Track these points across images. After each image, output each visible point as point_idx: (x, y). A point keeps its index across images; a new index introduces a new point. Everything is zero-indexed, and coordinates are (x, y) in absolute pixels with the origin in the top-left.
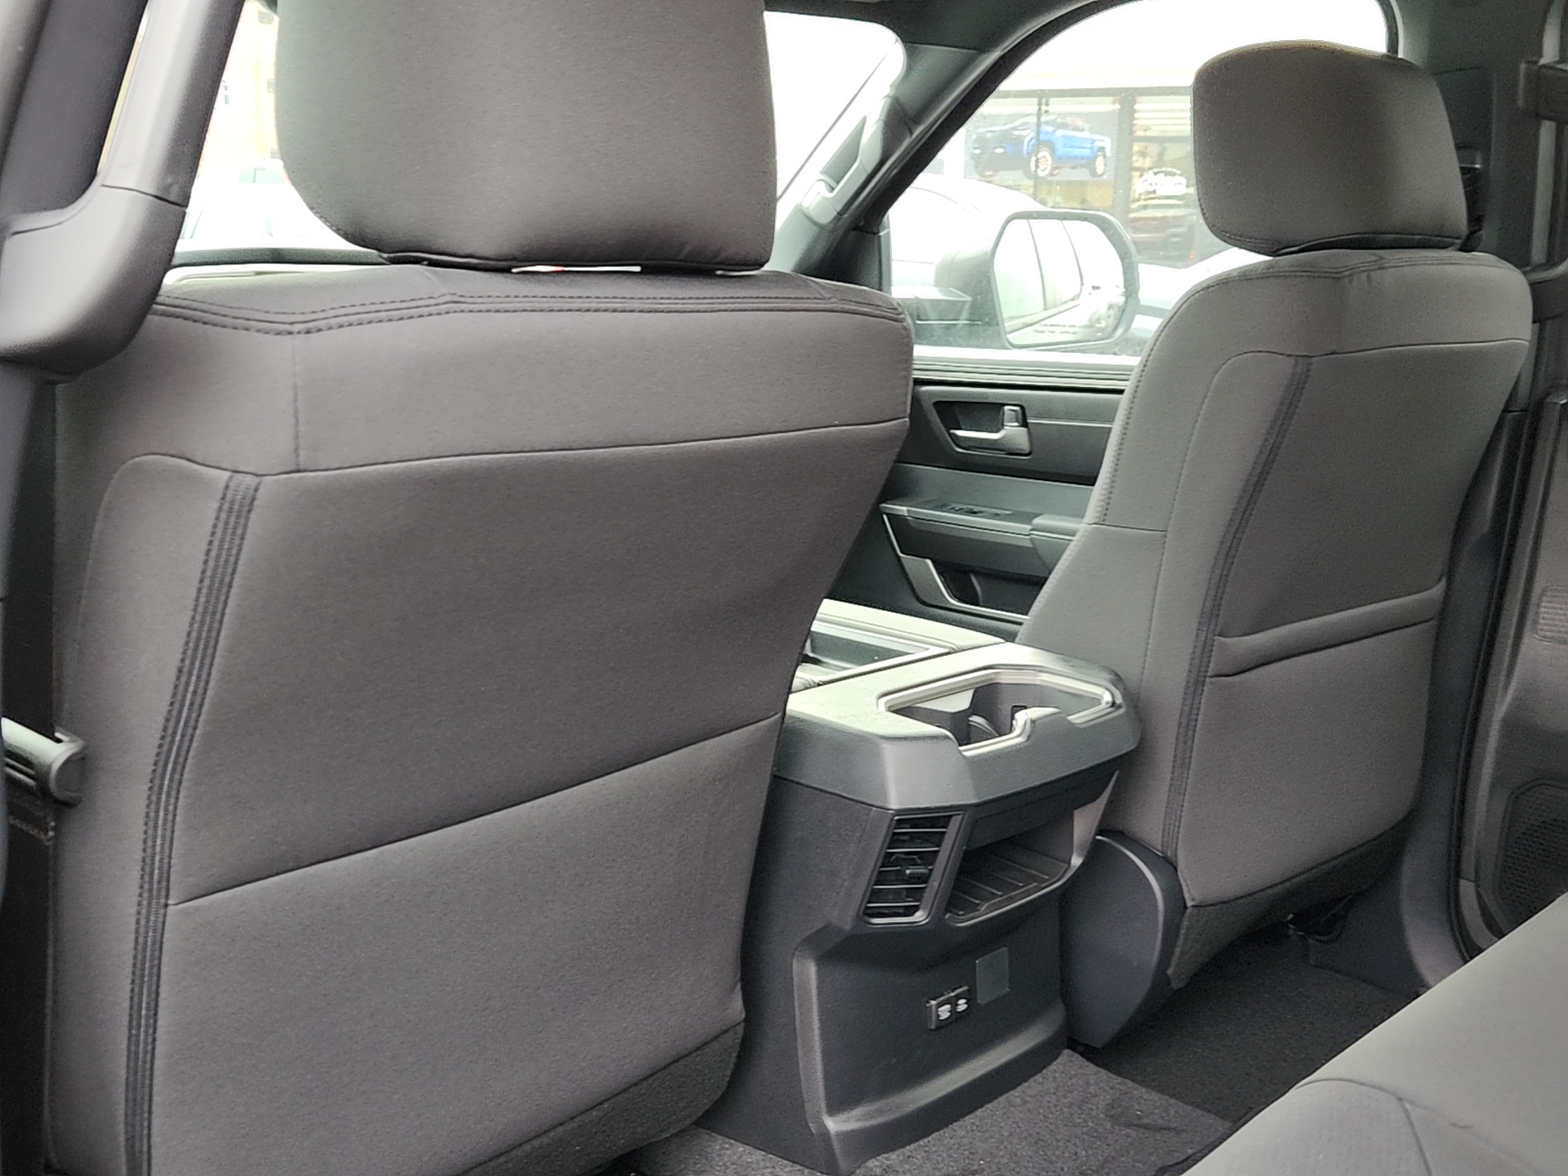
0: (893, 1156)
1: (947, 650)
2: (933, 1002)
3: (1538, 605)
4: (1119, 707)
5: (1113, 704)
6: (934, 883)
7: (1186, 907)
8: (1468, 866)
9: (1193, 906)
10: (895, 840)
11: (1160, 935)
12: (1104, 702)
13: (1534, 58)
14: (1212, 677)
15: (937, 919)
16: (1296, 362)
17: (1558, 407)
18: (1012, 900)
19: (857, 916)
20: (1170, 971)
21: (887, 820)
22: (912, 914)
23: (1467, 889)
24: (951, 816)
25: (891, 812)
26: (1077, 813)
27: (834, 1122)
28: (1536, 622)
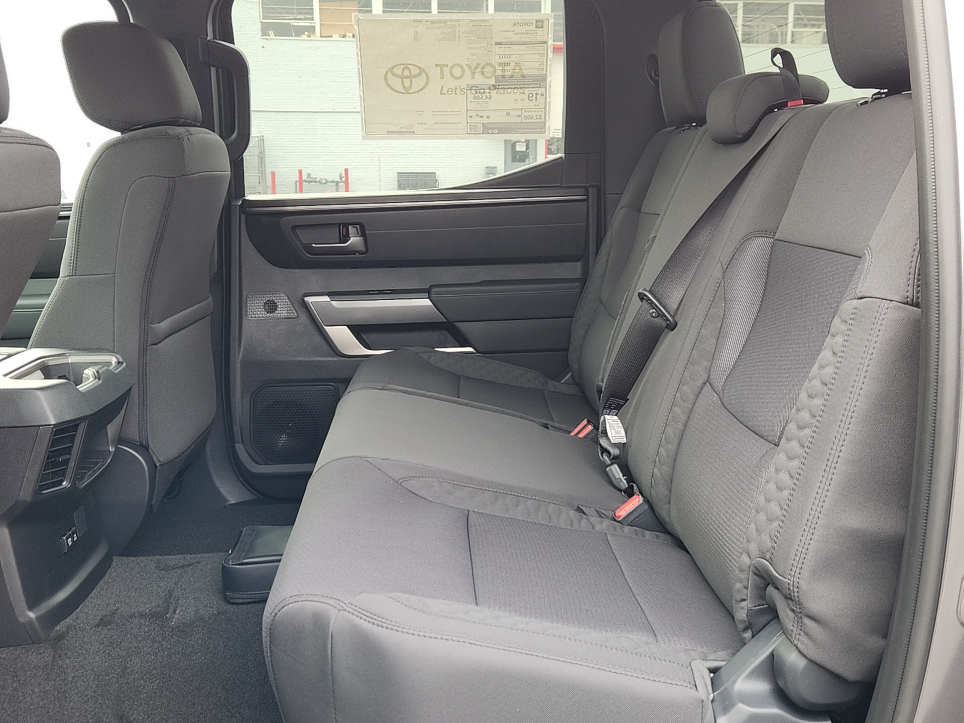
0: (68, 620)
1: (5, 356)
2: (64, 538)
3: (246, 304)
4: (122, 363)
5: (119, 363)
6: (72, 464)
7: (156, 467)
8: (238, 437)
9: (160, 465)
10: (54, 443)
11: (148, 483)
12: (113, 363)
13: (205, 37)
14: (149, 346)
15: (73, 484)
16: (169, 180)
17: (238, 207)
18: (95, 472)
19: (35, 491)
20: (153, 502)
21: (50, 432)
22: (61, 485)
23: (240, 448)
24: (79, 424)
25: (52, 426)
26: (108, 427)
27: (34, 613)
28: (246, 311)
